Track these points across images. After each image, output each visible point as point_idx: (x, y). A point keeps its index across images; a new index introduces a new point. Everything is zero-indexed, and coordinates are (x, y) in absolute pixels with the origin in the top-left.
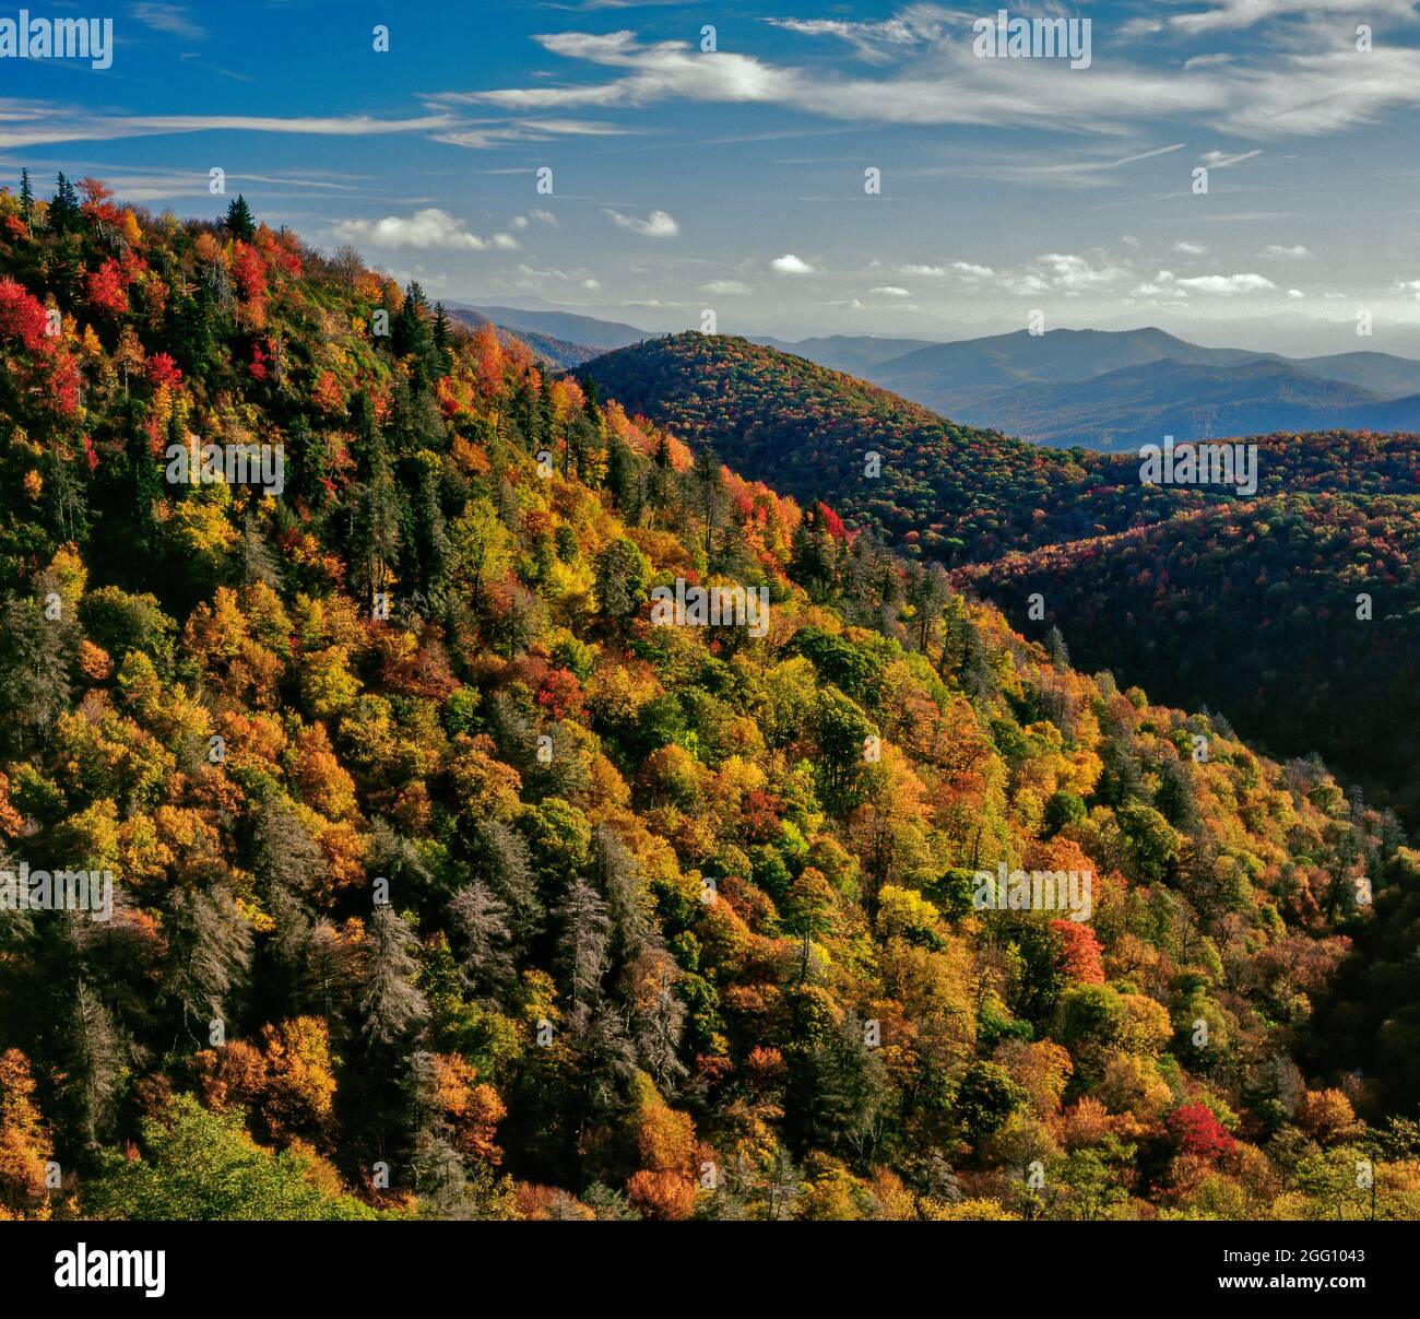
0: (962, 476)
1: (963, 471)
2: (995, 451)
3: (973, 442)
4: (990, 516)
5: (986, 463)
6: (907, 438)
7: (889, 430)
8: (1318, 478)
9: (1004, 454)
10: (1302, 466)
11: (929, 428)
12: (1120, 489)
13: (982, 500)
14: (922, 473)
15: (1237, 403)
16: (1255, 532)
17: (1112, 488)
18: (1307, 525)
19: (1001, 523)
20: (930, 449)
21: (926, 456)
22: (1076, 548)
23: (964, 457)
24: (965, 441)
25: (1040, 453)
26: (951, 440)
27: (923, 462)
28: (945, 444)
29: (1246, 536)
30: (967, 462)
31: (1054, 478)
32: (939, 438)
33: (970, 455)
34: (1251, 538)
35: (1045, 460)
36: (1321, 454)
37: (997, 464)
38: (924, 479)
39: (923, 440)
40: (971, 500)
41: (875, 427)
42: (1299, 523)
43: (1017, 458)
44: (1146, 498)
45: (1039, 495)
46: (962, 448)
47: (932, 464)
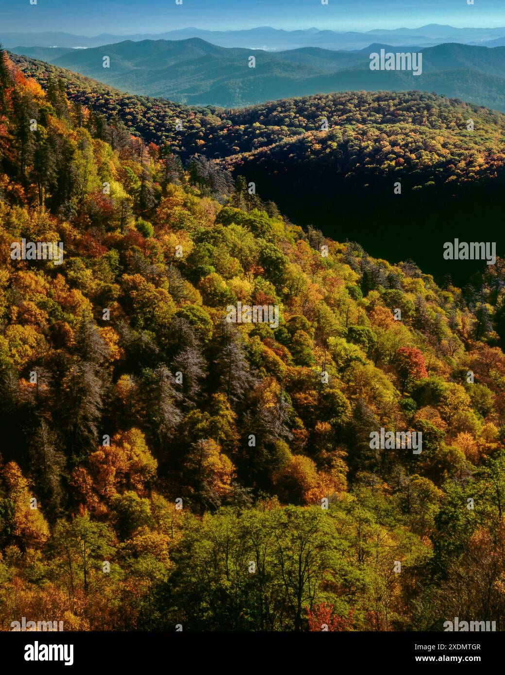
0: (153, 124)
1: (153, 121)
2: (167, 110)
3: (154, 105)
4: (174, 145)
5: (164, 116)
6: (117, 104)
7: (107, 100)
8: (345, 117)
9: (173, 110)
10: (335, 111)
11: (129, 98)
12: (242, 127)
13: (167, 137)
14: (130, 123)
15: (252, 78)
16: (330, 146)
17: (237, 127)
18: (357, 142)
19: (180, 149)
20: (132, 110)
21: (130, 113)
22: (231, 160)
23: (152, 114)
24: (150, 105)
25: (192, 110)
26: (142, 104)
27: (129, 117)
28: (139, 107)
29: (325, 149)
30: (154, 116)
31: (203, 123)
32: (136, 104)
33: (154, 112)
34: (328, 150)
35: (195, 113)
36: (343, 104)
37: (171, 117)
38: (132, 126)
39: (127, 105)
40: (161, 136)
41: (98, 99)
42: (352, 141)
43: (180, 113)
44: (258, 132)
45: (197, 133)
46: (149, 109)
47: (135, 118)
